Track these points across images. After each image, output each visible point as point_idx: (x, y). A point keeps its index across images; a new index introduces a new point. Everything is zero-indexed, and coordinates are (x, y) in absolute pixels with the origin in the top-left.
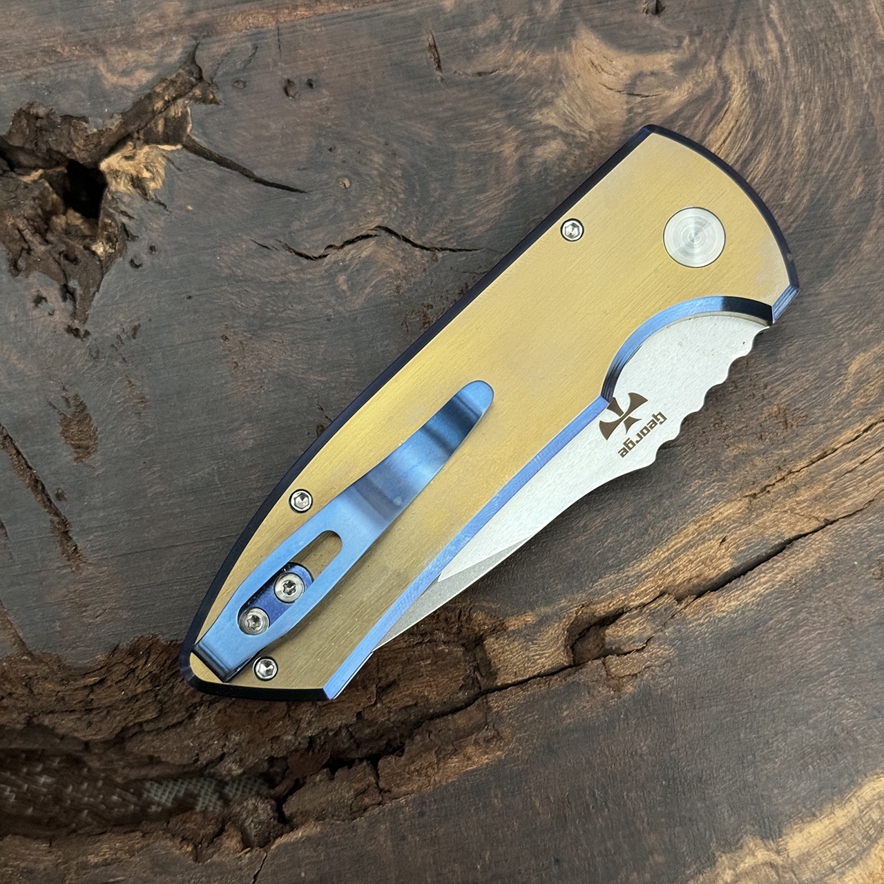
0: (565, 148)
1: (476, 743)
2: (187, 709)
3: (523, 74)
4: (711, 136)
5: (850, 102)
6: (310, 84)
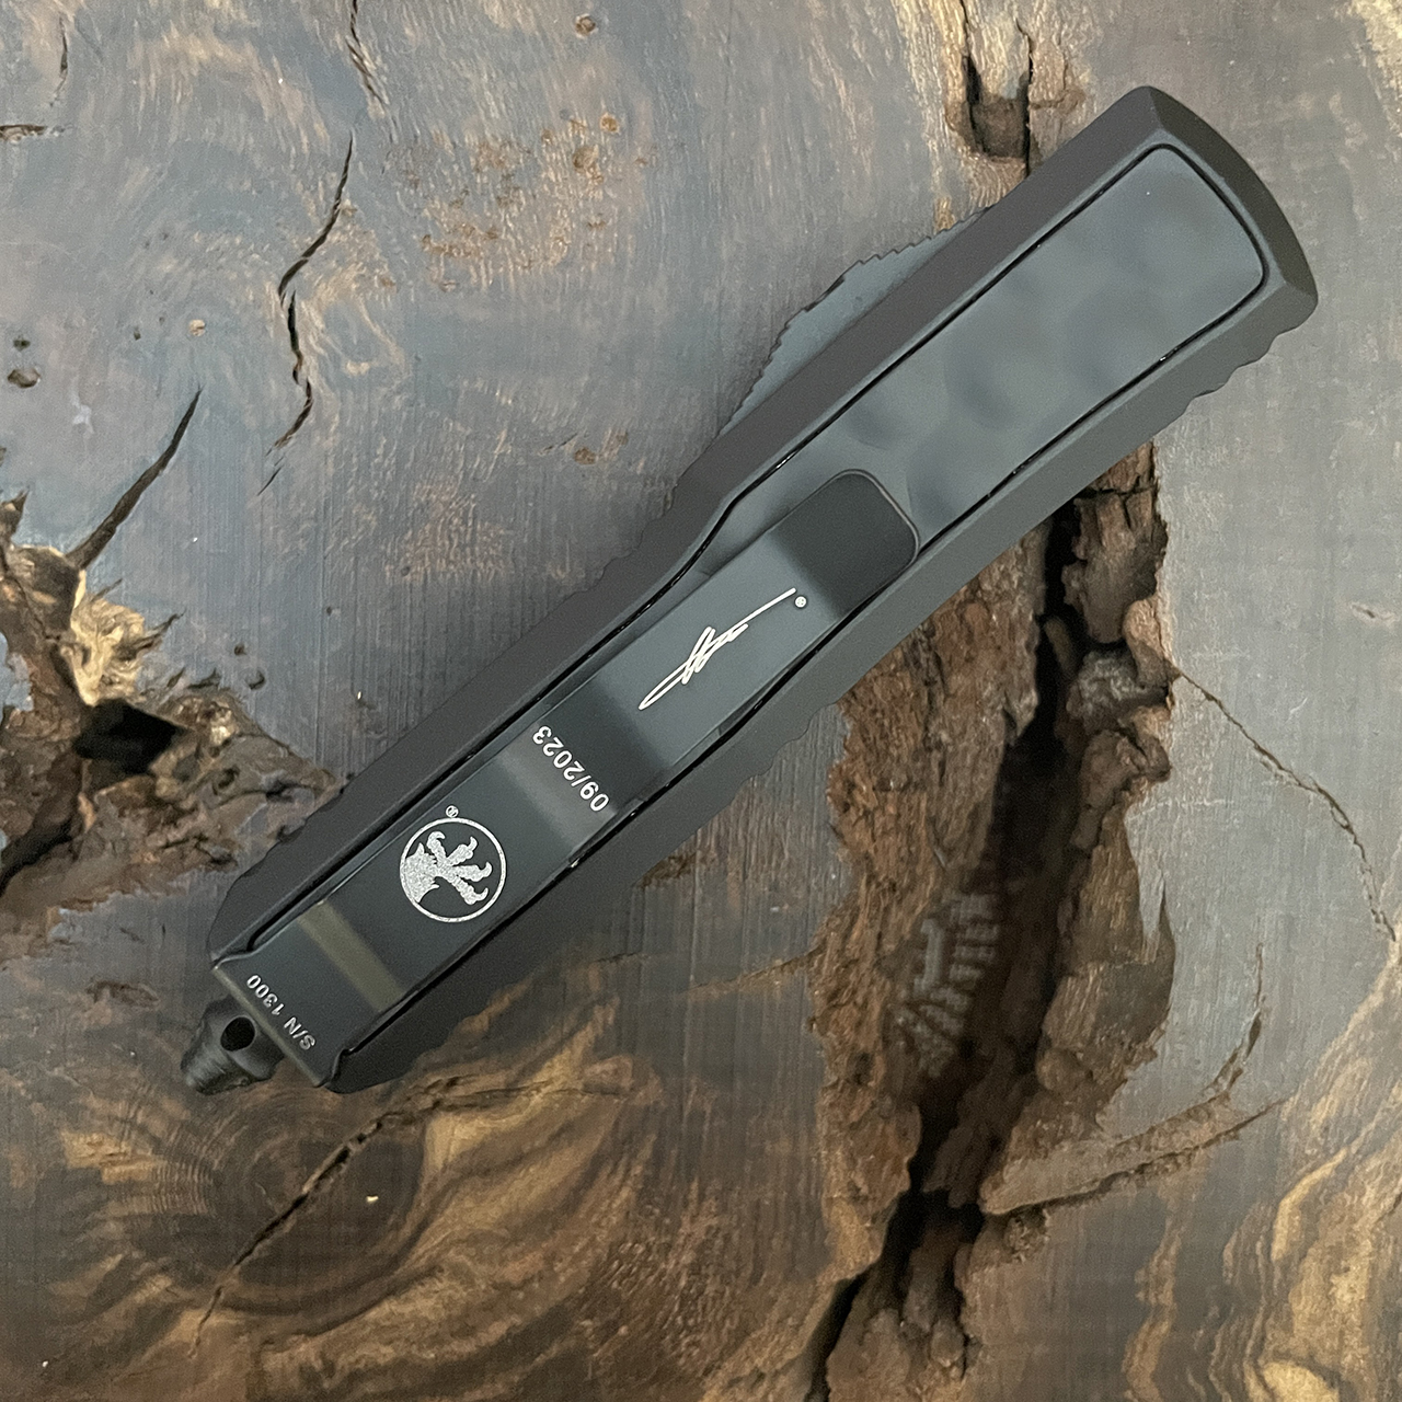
6: (24, 344)
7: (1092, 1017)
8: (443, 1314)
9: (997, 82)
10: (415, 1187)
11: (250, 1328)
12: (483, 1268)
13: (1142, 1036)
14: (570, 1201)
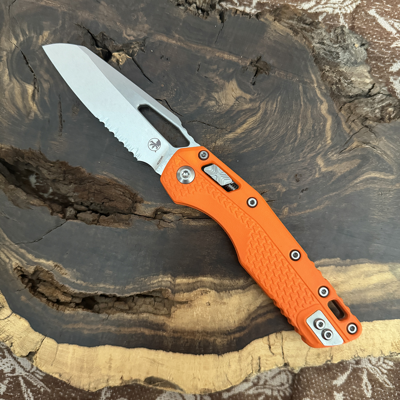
0: (215, 104)
1: (123, 223)
2: (70, 182)
3: (215, 82)
4: (249, 119)
5: (284, 128)
6: (167, 59)
7: (18, 195)
8: (4, 80)
9: (165, 216)
10: (24, 81)
11: (11, 51)
12: (9, 88)
13: (12, 201)
14: (14, 104)
